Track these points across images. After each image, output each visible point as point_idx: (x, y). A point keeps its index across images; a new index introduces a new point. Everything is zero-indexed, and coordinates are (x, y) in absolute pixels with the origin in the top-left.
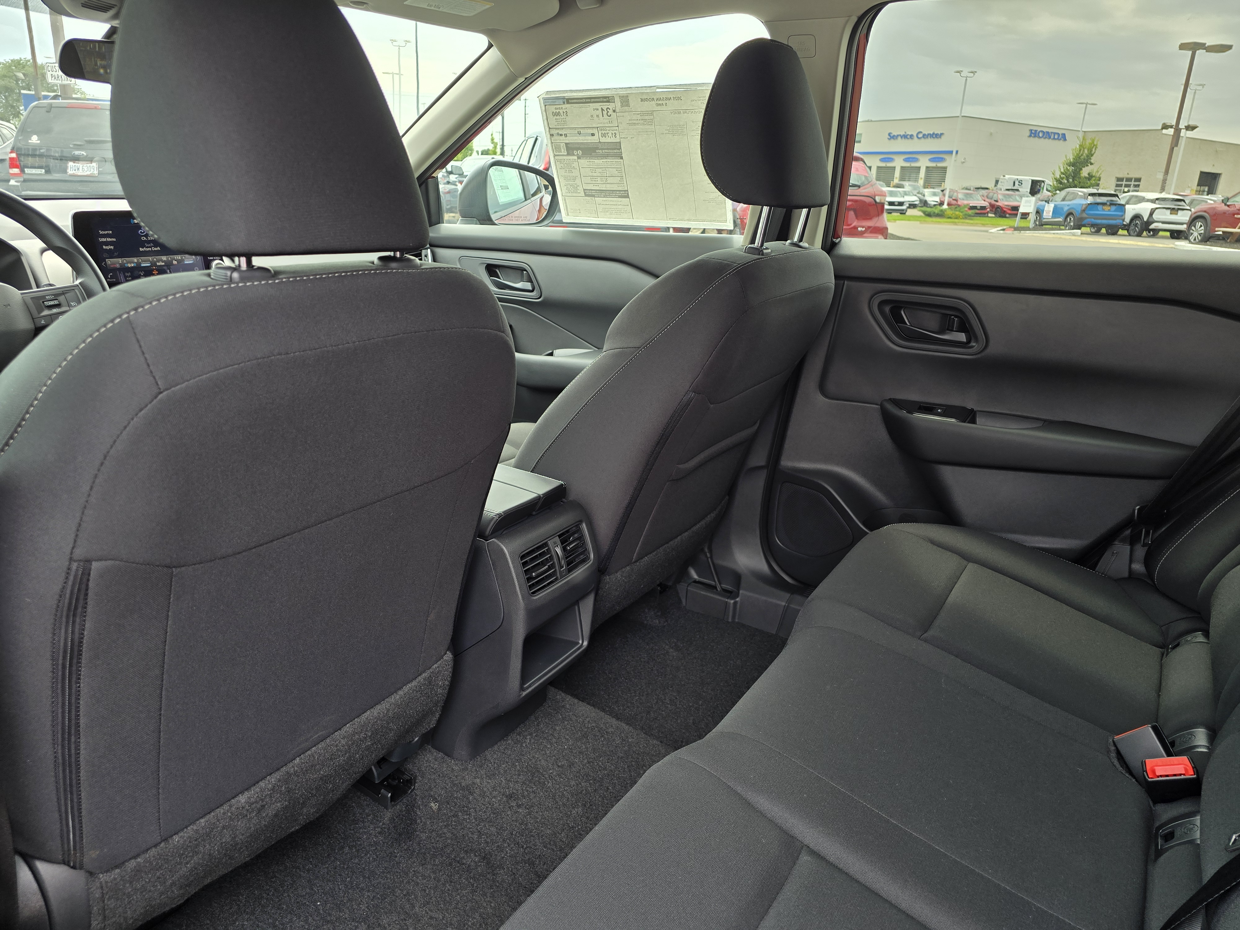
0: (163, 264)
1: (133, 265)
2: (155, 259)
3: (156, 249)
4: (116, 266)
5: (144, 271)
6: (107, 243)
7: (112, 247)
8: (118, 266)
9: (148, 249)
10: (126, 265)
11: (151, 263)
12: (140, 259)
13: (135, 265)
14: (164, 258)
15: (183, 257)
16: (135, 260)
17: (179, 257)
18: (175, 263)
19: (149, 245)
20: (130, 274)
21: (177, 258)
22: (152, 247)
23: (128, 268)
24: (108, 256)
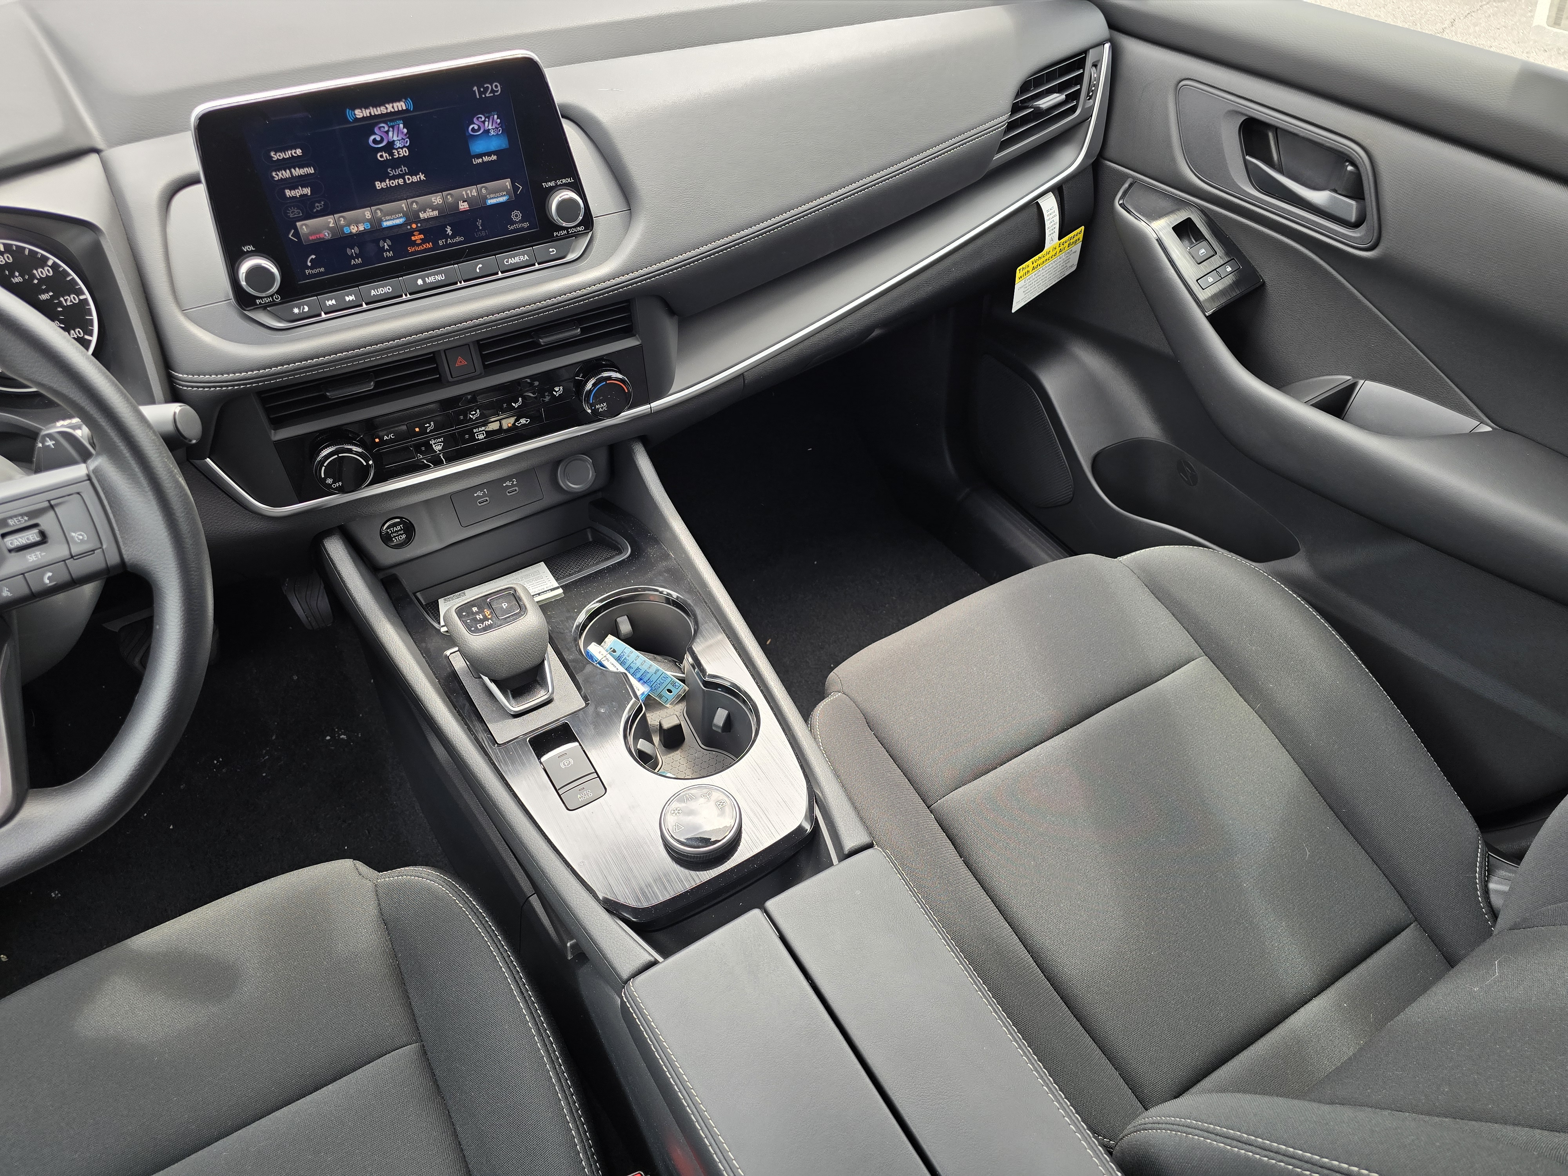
0: (436, 213)
1: (361, 228)
2: (415, 206)
3: (415, 179)
4: (322, 236)
5: (390, 238)
6: (294, 183)
7: (307, 191)
8: (327, 235)
9: (395, 183)
10: (346, 230)
11: (405, 215)
12: (379, 210)
13: (368, 226)
14: (436, 199)
15: (484, 191)
16: (367, 213)
17: (471, 191)
18: (464, 206)
19: (398, 172)
20: (357, 250)
21: (467, 194)
22: (406, 174)
23: (351, 236)
24: (299, 213)
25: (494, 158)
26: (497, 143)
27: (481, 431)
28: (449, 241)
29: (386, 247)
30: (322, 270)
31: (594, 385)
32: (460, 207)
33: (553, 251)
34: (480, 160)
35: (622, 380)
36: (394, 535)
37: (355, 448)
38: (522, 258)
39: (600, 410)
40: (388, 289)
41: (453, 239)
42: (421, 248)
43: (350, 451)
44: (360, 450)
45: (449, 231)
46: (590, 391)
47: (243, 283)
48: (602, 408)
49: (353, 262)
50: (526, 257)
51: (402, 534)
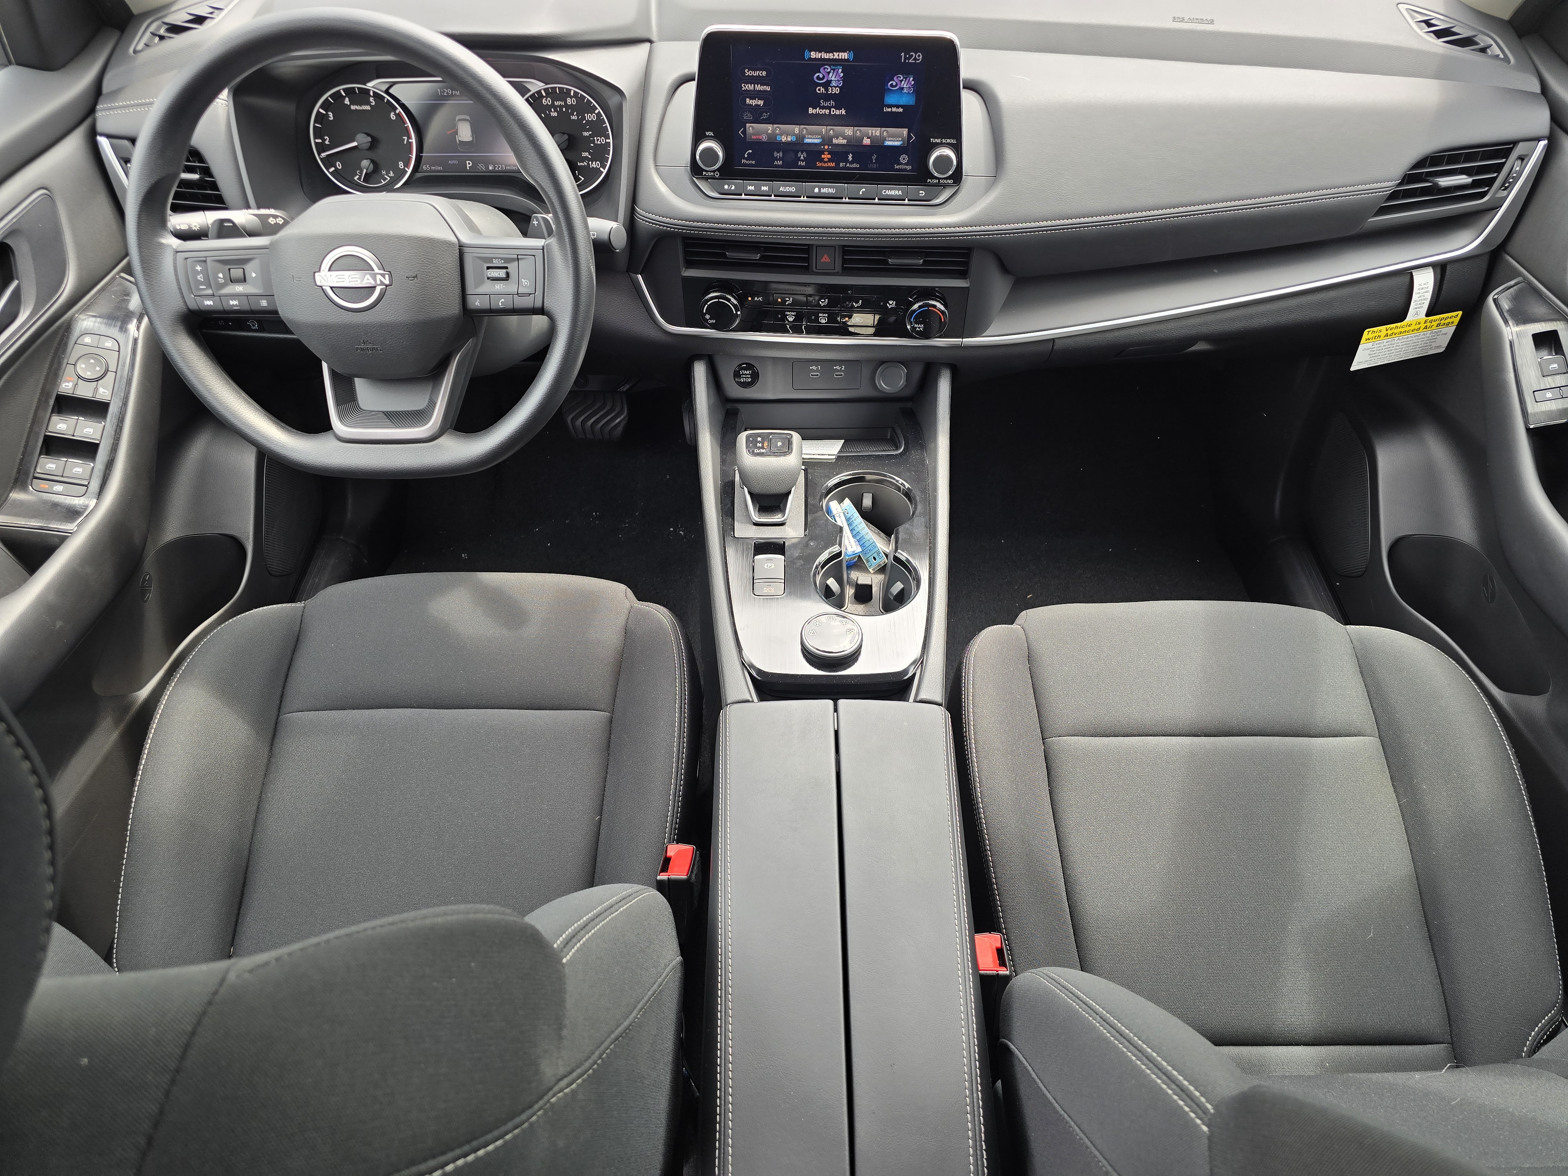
0: (845, 142)
1: (789, 139)
2: (831, 132)
3: (838, 112)
4: (761, 137)
5: (806, 152)
6: (754, 95)
7: (761, 103)
8: (764, 138)
9: (823, 111)
10: (778, 138)
11: (823, 138)
12: (805, 129)
13: (794, 138)
14: (849, 131)
15: (885, 133)
16: (796, 129)
17: (876, 132)
18: (867, 141)
19: (827, 104)
20: (781, 154)
21: (872, 133)
22: (832, 107)
23: (781, 143)
24: (751, 117)
25: (901, 110)
26: (907, 99)
27: (824, 317)
28: (848, 165)
29: (802, 158)
30: (753, 162)
31: (920, 307)
32: (864, 141)
33: (922, 193)
34: (889, 110)
35: (942, 312)
36: (744, 376)
37: (733, 300)
38: (897, 192)
39: (918, 329)
40: (792, 189)
41: (851, 165)
42: (826, 165)
43: (729, 300)
44: (735, 302)
45: (850, 158)
46: (914, 311)
47: (698, 157)
48: (919, 328)
49: (776, 163)
50: (900, 193)
51: (748, 378)
